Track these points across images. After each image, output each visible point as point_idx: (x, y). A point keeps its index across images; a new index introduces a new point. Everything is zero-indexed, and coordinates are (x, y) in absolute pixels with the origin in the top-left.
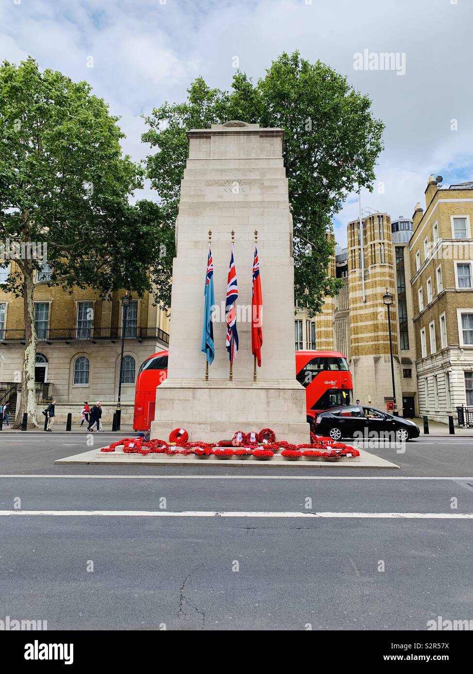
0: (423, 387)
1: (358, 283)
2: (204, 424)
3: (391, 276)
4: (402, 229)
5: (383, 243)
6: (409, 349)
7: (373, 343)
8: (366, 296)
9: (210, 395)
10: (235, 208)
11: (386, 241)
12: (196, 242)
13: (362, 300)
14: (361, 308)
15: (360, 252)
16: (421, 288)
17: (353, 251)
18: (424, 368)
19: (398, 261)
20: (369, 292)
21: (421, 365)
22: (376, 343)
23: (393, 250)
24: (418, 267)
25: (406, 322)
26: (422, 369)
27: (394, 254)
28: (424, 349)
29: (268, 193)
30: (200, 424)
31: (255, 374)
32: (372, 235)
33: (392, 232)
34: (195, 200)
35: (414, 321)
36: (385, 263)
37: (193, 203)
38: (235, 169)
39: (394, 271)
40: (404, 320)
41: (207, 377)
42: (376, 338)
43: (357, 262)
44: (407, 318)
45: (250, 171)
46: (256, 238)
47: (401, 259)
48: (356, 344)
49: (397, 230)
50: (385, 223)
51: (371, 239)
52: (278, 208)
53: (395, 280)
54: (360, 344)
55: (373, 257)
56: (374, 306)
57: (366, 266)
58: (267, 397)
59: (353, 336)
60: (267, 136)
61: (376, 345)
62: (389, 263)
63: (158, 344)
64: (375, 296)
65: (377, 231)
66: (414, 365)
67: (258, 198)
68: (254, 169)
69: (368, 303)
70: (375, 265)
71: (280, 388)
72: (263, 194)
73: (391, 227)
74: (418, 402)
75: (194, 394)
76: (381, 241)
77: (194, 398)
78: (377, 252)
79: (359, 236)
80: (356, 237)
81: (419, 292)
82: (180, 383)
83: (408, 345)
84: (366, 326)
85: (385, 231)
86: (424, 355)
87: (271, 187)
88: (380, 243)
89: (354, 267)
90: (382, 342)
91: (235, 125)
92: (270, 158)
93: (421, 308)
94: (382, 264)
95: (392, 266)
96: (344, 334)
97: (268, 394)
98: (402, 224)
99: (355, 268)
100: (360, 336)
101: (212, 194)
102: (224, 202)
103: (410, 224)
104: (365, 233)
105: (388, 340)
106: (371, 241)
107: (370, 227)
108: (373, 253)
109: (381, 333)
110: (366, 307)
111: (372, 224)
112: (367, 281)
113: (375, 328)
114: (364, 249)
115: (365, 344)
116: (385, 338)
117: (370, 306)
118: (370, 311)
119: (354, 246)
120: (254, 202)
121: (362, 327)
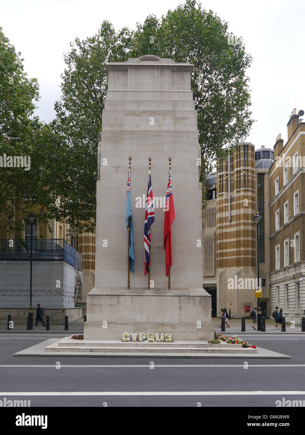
0: (275, 293)
1: (224, 205)
2: (128, 324)
3: (253, 199)
4: (264, 157)
5: (248, 170)
6: (264, 262)
7: (235, 257)
8: (231, 216)
9: (132, 301)
10: (151, 136)
11: (250, 168)
12: (117, 167)
13: (227, 220)
14: (226, 227)
15: (227, 177)
16: (278, 210)
17: (221, 176)
18: (277, 278)
19: (259, 185)
20: (234, 213)
21: (274, 275)
22: (238, 257)
23: (255, 175)
24: (277, 192)
25: (263, 239)
26: (275, 279)
27: (256, 180)
28: (277, 261)
29: (180, 123)
30: (125, 324)
31: (169, 284)
32: (238, 162)
33: (255, 160)
34: (116, 129)
35: (271, 239)
36: (248, 187)
37: (114, 131)
38: (151, 101)
39: (256, 195)
40: (262, 237)
41: (129, 286)
42: (238, 253)
43: (224, 186)
44: (264, 236)
45: (163, 102)
46: (170, 164)
47: (262, 184)
48: (221, 258)
49: (260, 158)
50: (250, 151)
52: (189, 137)
53: (256, 203)
54: (224, 258)
55: (238, 182)
56: (237, 225)
57: (232, 190)
58: (180, 303)
59: (218, 251)
60: (178, 71)
61: (237, 259)
62: (252, 188)
64: (238, 217)
65: (242, 159)
66: (268, 276)
67: (171, 128)
68: (167, 101)
69: (234, 223)
70: (240, 189)
71: (190, 295)
72: (175, 124)
73: (254, 155)
74: (269, 306)
75: (118, 300)
76: (246, 168)
77: (118, 303)
78: (242, 178)
79: (227, 163)
80: (224, 164)
81: (276, 214)
82: (107, 291)
83: (264, 259)
84: (231, 242)
85: (250, 159)
86: (278, 267)
87: (182, 119)
88: (245, 170)
89: (221, 191)
90: (242, 256)
91: (149, 59)
92: (180, 91)
93: (277, 228)
94: (246, 189)
95: (254, 190)
96: (212, 249)
97: (180, 300)
98: (264, 153)
99: (223, 191)
100: (224, 251)
101: (129, 124)
102: (141, 131)
103: (271, 153)
104: (232, 160)
105: (248, 255)
106: (237, 167)
107: (237, 155)
108: (239, 179)
109: (242, 249)
110: (231, 226)
111: (239, 153)
112: (233, 203)
113: (238, 244)
114: (230, 174)
115: (228, 258)
116: (246, 253)
117: (234, 226)
118: (234, 229)
119: (222, 171)
120: (168, 131)
121: (226, 243)
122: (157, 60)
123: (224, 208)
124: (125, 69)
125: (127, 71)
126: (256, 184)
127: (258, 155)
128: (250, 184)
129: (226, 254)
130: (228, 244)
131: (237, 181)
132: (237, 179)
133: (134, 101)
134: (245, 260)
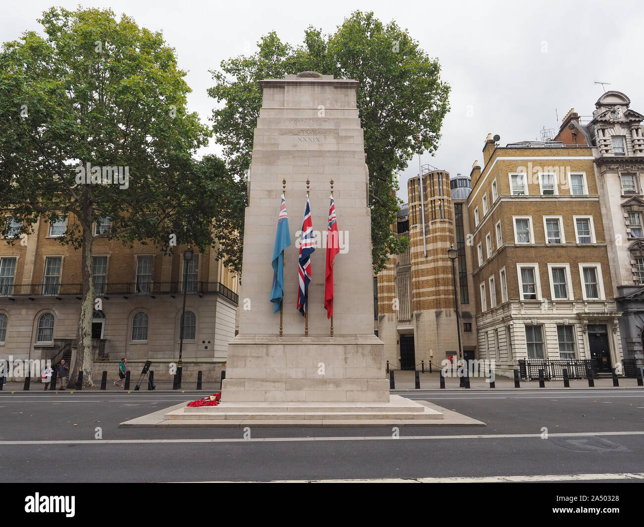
0: (484, 340)
1: (419, 238)
2: (278, 381)
3: (450, 231)
4: (460, 186)
5: (443, 200)
6: (468, 303)
7: (434, 297)
8: (427, 251)
9: (284, 352)
10: (310, 157)
11: (445, 197)
12: (270, 192)
13: (423, 256)
14: (422, 263)
15: (420, 207)
16: (480, 244)
17: (414, 207)
18: (484, 322)
19: (457, 217)
20: (430, 247)
21: (481, 318)
22: (438, 297)
23: (452, 206)
24: (477, 223)
25: (466, 276)
26: (482, 323)
27: (453, 210)
28: (484, 302)
29: (344, 143)
30: (274, 382)
31: (332, 329)
32: (432, 191)
33: (451, 189)
34: (269, 149)
35: (474, 276)
36: (445, 218)
37: (267, 151)
38: (310, 119)
39: (454, 227)
40: (464, 274)
41: (281, 333)
42: (437, 293)
43: (418, 217)
44: (466, 273)
45: (324, 121)
46: (332, 187)
47: (460, 215)
48: (418, 299)
49: (456, 187)
50: (444, 179)
51: (431, 195)
52: (354, 158)
53: (455, 235)
54: (422, 299)
55: (433, 213)
56: (434, 261)
57: (427, 221)
58: (345, 353)
59: (414, 291)
60: (341, 88)
61: (437, 299)
62: (449, 219)
63: (219, 299)
64: (435, 251)
65: (436, 187)
66: (474, 319)
67: (334, 148)
68: (329, 119)
69: (430, 258)
70: (436, 220)
71: (358, 343)
72: (338, 144)
73: (450, 184)
75: (267, 351)
76: (441, 197)
77: (267, 355)
78: (437, 208)
79: (420, 192)
80: (416, 193)
81: (478, 248)
82: (253, 339)
83: (468, 299)
84: (427, 281)
85: (445, 187)
86: (484, 308)
87: (346, 138)
88: (440, 200)
89: (415, 223)
90: (443, 296)
91: (309, 75)
92: (345, 108)
93: (481, 263)
94: (442, 220)
95: (452, 221)
96: (406, 289)
97: (345, 350)
98: (460, 181)
99: (416, 223)
100: (422, 290)
101: (286, 143)
102: (298, 151)
103: (468, 181)
104: (425, 189)
105: (449, 294)
106: (431, 197)
107: (430, 184)
108: (433, 209)
109: (442, 288)
110: (427, 262)
111: (432, 181)
112: (428, 236)
113: (437, 282)
114: (424, 205)
115: (426, 298)
116: (446, 292)
117: (431, 261)
118: (431, 265)
119: (415, 201)
120: (329, 151)
121: (423, 281)
122: (318, 76)
123: (419, 242)
124: (280, 86)
125: (284, 88)
126: (454, 215)
127: (454, 184)
128: (447, 214)
129: (424, 294)
130: (425, 282)
131: (432, 211)
132: (432, 209)
133: (291, 120)
134: (446, 300)
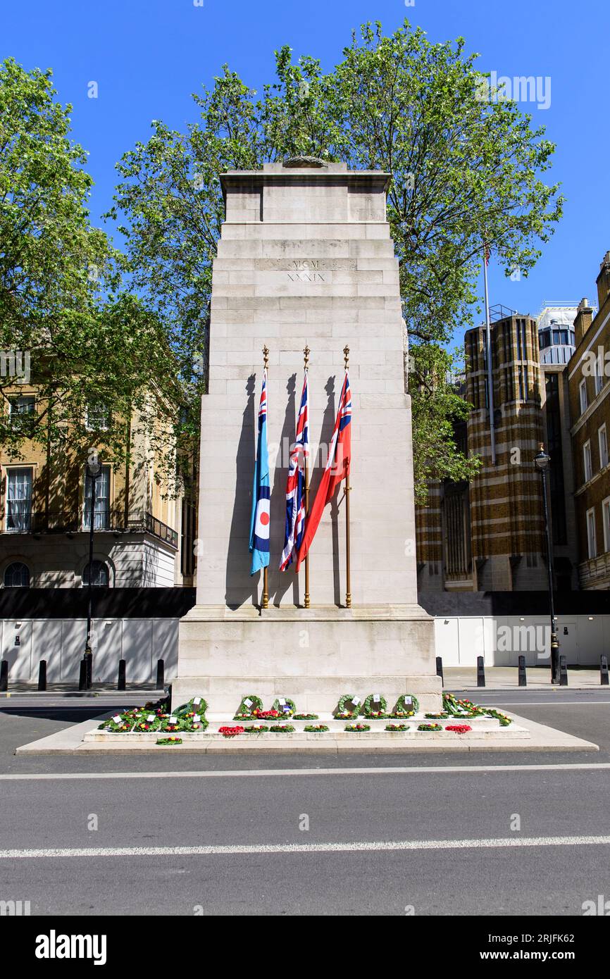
1: (483, 433)
3: (537, 421)
4: (556, 342)
5: (526, 367)
6: (566, 544)
7: (508, 534)
8: (497, 456)
10: (309, 307)
11: (530, 363)
13: (490, 462)
14: (488, 476)
15: (486, 380)
16: (589, 443)
19: (549, 395)
20: (503, 448)
21: (587, 569)
22: (514, 533)
23: (542, 377)
24: (584, 407)
27: (542, 384)
28: (592, 542)
29: (365, 282)
32: (507, 352)
33: (540, 348)
35: (575, 498)
36: (529, 399)
37: (235, 299)
38: (307, 242)
40: (560, 494)
42: (514, 526)
43: (482, 397)
44: (563, 491)
45: (332, 244)
46: (347, 360)
47: (554, 395)
48: (481, 537)
49: (548, 344)
50: (529, 331)
51: (506, 359)
52: (384, 308)
53: (545, 428)
54: (487, 536)
56: (509, 472)
57: (497, 405)
58: (371, 634)
59: (475, 524)
60: (360, 188)
61: (512, 538)
65: (514, 345)
66: (574, 570)
67: (348, 292)
68: (340, 241)
70: (512, 402)
71: (392, 618)
72: (356, 284)
73: (538, 338)
76: (522, 363)
78: (516, 382)
79: (485, 354)
80: (480, 356)
81: (584, 449)
83: (565, 537)
84: (497, 506)
85: (529, 345)
86: (592, 552)
87: (370, 273)
88: (520, 367)
91: (304, 164)
92: (366, 222)
93: (588, 478)
94: (523, 402)
96: (461, 519)
97: (371, 629)
98: (556, 334)
99: (479, 408)
100: (486, 522)
102: (289, 297)
103: (569, 334)
104: (495, 348)
105: (533, 529)
106: (505, 362)
107: (504, 339)
108: (509, 383)
109: (521, 518)
110: (497, 474)
111: (507, 334)
113: (512, 509)
114: (493, 375)
115: (494, 535)
116: (528, 525)
117: (503, 473)
118: (504, 480)
119: (477, 370)
120: (341, 297)
121: (489, 507)
122: (319, 165)
123: (482, 441)
124: (257, 185)
126: (543, 393)
127: (545, 338)
128: (531, 392)
129: (490, 529)
130: (492, 509)
131: (506, 387)
132: (506, 383)
133: (275, 242)
134: (528, 539)
